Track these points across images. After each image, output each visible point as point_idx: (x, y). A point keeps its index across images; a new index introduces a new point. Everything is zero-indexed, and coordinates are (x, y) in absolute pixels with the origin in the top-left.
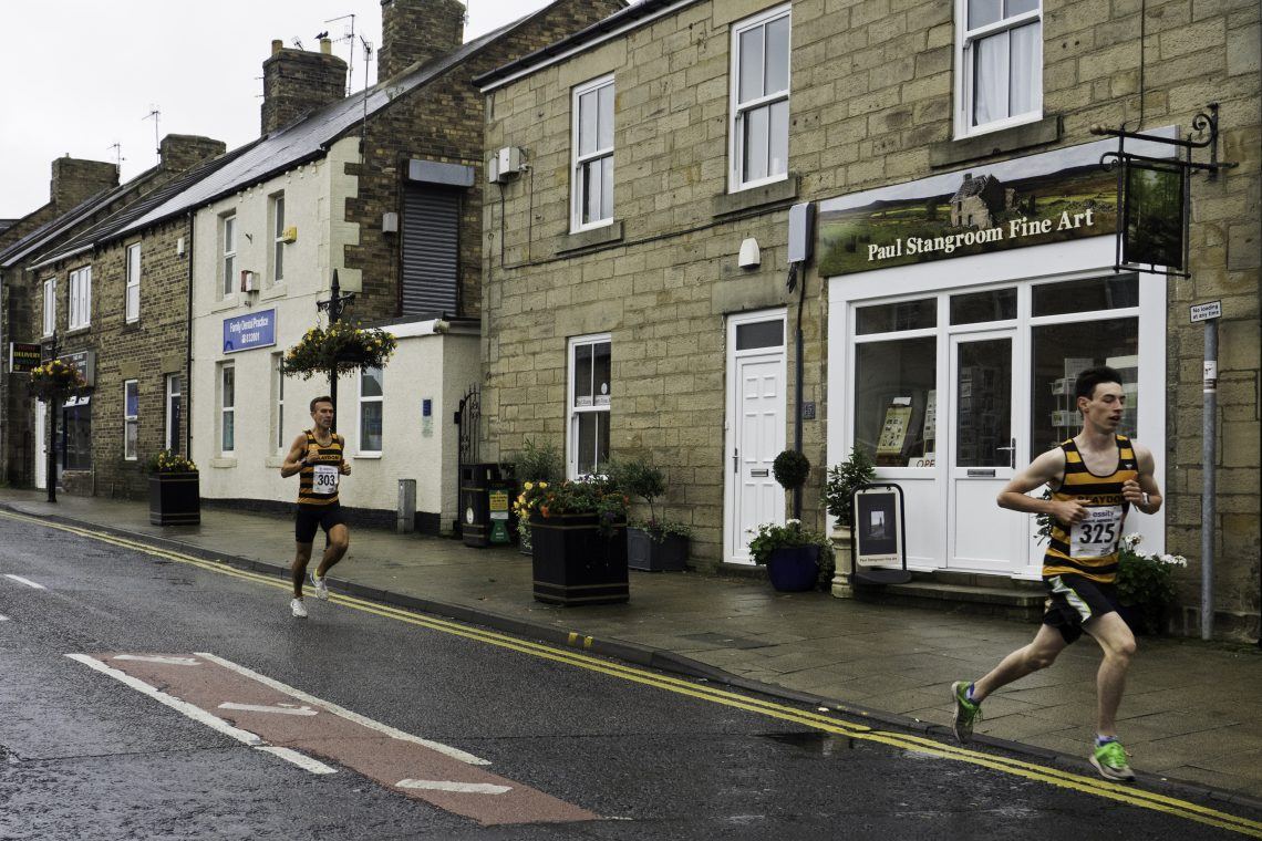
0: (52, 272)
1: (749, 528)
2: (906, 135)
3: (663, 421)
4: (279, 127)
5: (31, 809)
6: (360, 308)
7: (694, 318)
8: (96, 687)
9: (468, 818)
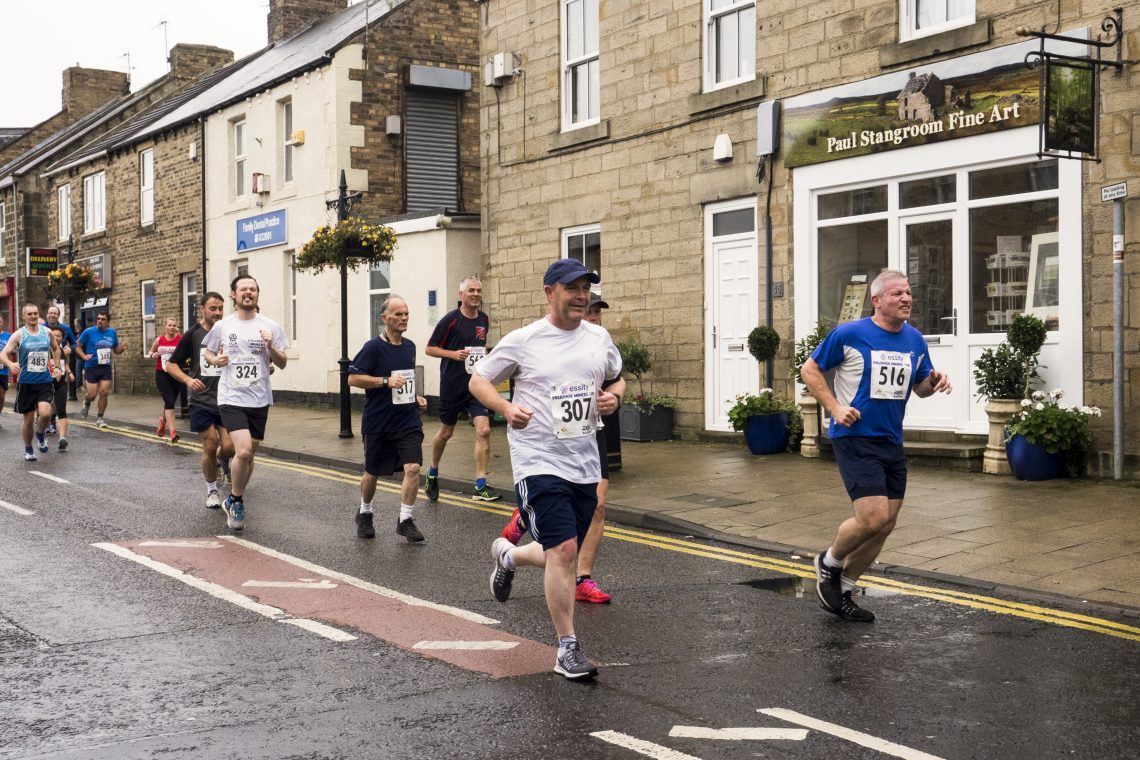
0: (66, 178)
1: (727, 398)
2: (859, 38)
3: (649, 303)
4: (285, 35)
5: (63, 691)
6: (367, 206)
7: (674, 209)
8: (123, 573)
9: (481, 673)
